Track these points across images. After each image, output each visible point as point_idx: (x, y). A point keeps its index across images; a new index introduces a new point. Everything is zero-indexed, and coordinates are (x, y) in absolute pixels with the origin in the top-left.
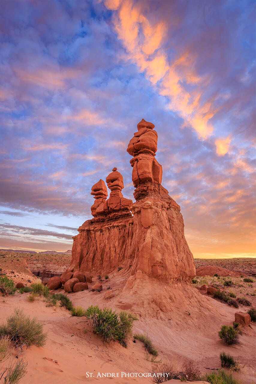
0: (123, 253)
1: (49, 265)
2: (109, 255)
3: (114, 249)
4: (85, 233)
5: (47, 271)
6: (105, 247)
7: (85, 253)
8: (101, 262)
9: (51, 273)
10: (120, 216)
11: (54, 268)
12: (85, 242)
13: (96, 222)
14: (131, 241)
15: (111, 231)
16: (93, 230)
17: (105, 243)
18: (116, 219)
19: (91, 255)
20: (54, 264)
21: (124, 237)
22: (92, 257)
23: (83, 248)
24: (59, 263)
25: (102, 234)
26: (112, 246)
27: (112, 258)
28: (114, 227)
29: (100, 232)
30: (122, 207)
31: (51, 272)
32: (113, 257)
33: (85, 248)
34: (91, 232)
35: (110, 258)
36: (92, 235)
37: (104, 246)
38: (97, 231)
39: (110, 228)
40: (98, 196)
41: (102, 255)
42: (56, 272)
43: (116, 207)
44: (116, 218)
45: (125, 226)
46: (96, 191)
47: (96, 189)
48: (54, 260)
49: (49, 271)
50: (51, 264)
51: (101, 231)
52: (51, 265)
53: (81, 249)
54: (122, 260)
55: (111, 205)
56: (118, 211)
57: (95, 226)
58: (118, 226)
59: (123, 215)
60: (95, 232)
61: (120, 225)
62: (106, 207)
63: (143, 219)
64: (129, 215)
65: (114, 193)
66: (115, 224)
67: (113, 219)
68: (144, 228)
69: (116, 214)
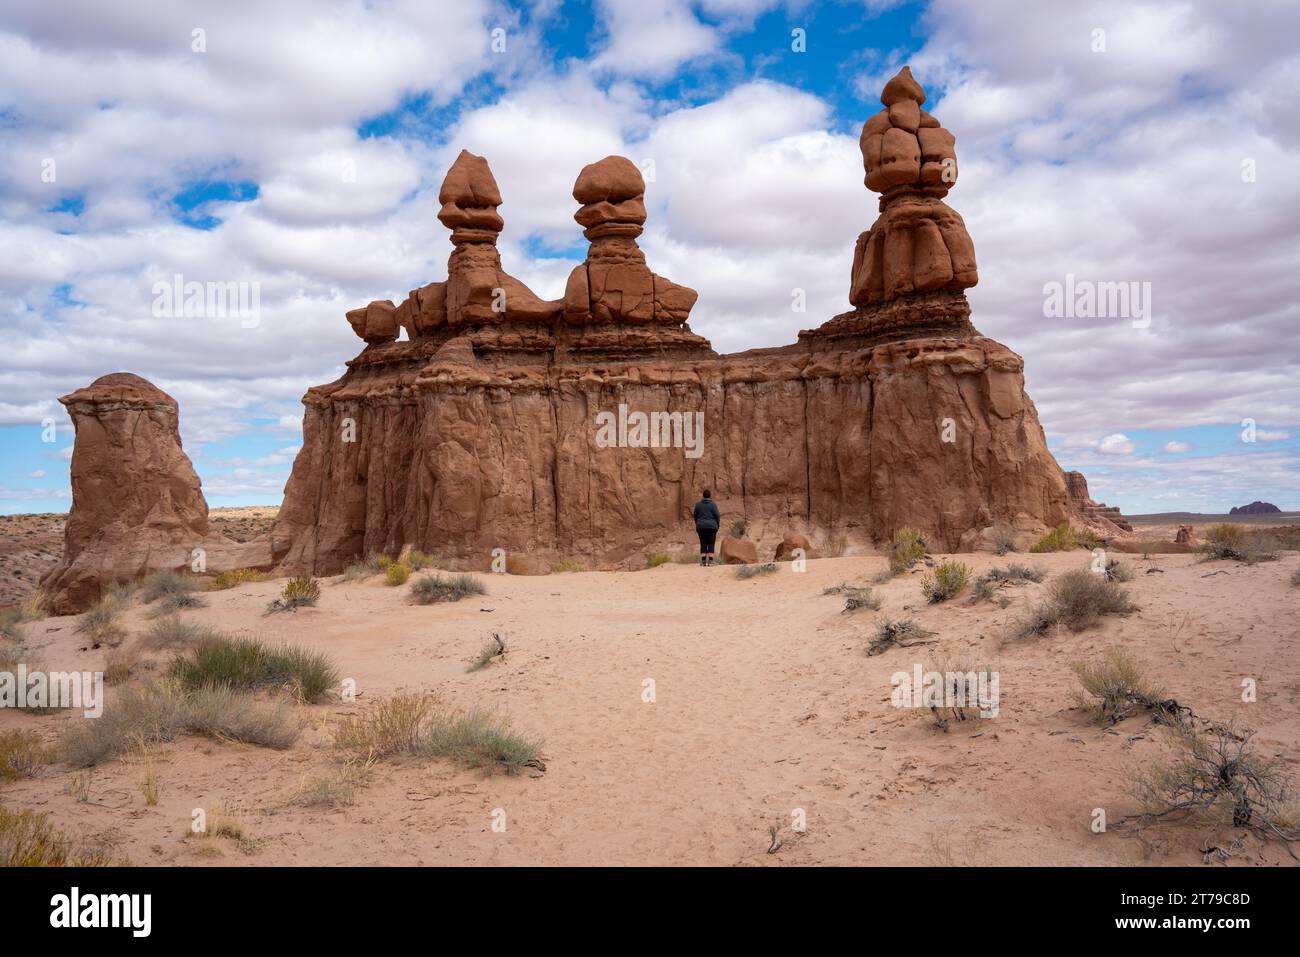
3: (647, 465)
4: (480, 400)
6: (587, 457)
8: (586, 511)
10: (659, 344)
13: (510, 353)
16: (508, 387)
17: (585, 441)
18: (631, 353)
22: (530, 496)
25: (546, 403)
27: (637, 495)
29: (538, 396)
30: (664, 314)
32: (647, 493)
34: (497, 393)
36: (502, 408)
37: (584, 455)
38: (524, 391)
39: (620, 386)
43: (637, 308)
44: (636, 352)
45: (702, 386)
46: (464, 208)
51: (545, 391)
55: (611, 295)
56: (641, 323)
57: (517, 370)
58: (669, 384)
59: (672, 343)
60: (511, 394)
61: (678, 383)
62: (585, 302)
63: (995, 396)
64: (700, 347)
65: (626, 252)
66: (654, 376)
67: (608, 352)
68: (996, 418)
69: (638, 333)
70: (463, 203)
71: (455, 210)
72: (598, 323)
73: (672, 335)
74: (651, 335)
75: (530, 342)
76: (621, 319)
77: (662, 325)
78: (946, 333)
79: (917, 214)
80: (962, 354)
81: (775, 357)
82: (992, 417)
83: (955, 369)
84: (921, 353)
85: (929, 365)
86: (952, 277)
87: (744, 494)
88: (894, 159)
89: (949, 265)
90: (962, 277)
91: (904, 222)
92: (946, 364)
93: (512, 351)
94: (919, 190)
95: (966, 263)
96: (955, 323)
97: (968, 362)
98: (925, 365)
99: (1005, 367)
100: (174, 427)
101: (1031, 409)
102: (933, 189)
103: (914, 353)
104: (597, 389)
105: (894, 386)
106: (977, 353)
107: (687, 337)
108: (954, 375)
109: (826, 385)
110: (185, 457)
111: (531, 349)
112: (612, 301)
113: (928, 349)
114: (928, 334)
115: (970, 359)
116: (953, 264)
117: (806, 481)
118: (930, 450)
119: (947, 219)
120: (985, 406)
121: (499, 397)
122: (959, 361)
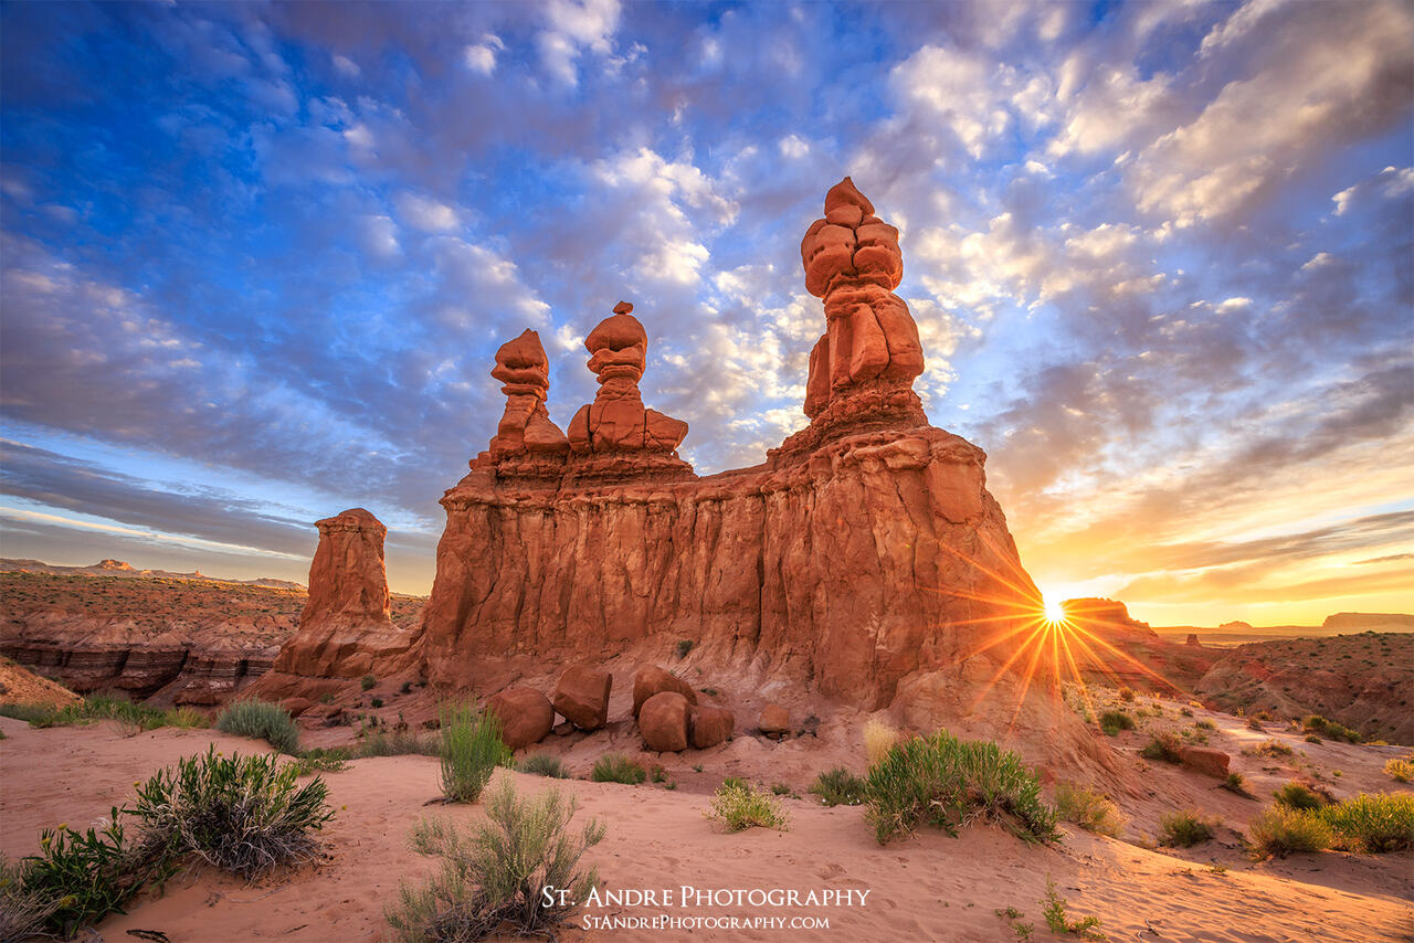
0: (672, 593)
1: (43, 614)
2: (596, 598)
3: (622, 580)
4: (481, 515)
5: (35, 641)
6: (572, 571)
7: (480, 588)
8: (561, 622)
9: (57, 647)
10: (645, 468)
11: (73, 627)
12: (481, 545)
13: (522, 478)
14: (707, 556)
15: (606, 517)
16: (513, 507)
17: (573, 556)
18: (620, 477)
19: (509, 596)
20: (71, 611)
21: (671, 540)
22: (514, 604)
23: (471, 569)
24: (95, 607)
25: (549, 522)
26: (607, 566)
27: (609, 609)
28: (622, 503)
29: (541, 515)
30: (654, 442)
31: (56, 643)
32: (618, 606)
33: (482, 571)
34: (502, 511)
35: (602, 608)
36: (507, 525)
37: (569, 568)
38: (528, 510)
39: (602, 505)
40: (524, 387)
41: (564, 598)
42: (83, 644)
43: (627, 437)
44: (624, 476)
45: (676, 504)
46: (514, 368)
47: (516, 360)
48: (63, 596)
49: (44, 641)
50: (53, 614)
51: (549, 512)
52: (52, 617)
53: (463, 574)
54: (666, 618)
55: (606, 426)
56: (633, 451)
57: (523, 493)
58: (645, 503)
59: (656, 468)
60: (518, 513)
61: (652, 502)
62: (583, 433)
63: (940, 495)
64: (684, 470)
65: (622, 390)
66: (629, 496)
67: (604, 477)
68: (943, 522)
69: (627, 459)
70: (511, 364)
71: (503, 368)
72: (594, 452)
73: (658, 460)
74: (640, 461)
75: (542, 470)
76: (613, 447)
77: (653, 453)
78: (888, 427)
79: (849, 299)
80: (899, 444)
81: (745, 476)
82: (938, 523)
83: (890, 463)
84: (853, 448)
85: (862, 461)
86: (886, 360)
87: (702, 613)
88: (822, 248)
89: (883, 344)
90: (901, 359)
91: (836, 309)
92: (880, 458)
93: (528, 478)
94: (854, 279)
95: (904, 343)
96: (899, 416)
97: (905, 453)
98: (856, 463)
99: (954, 457)
100: (380, 546)
101: (996, 513)
102: (870, 275)
103: (847, 448)
104: (585, 508)
105: (830, 491)
106: (917, 443)
107: (674, 462)
108: (891, 471)
109: (779, 498)
110: (380, 566)
111: (546, 476)
112: (605, 431)
113: (861, 444)
114: (866, 429)
115: (908, 449)
116: (888, 344)
117: (757, 601)
118: (867, 566)
119: (880, 300)
120: (927, 509)
121: (506, 515)
122: (894, 453)
